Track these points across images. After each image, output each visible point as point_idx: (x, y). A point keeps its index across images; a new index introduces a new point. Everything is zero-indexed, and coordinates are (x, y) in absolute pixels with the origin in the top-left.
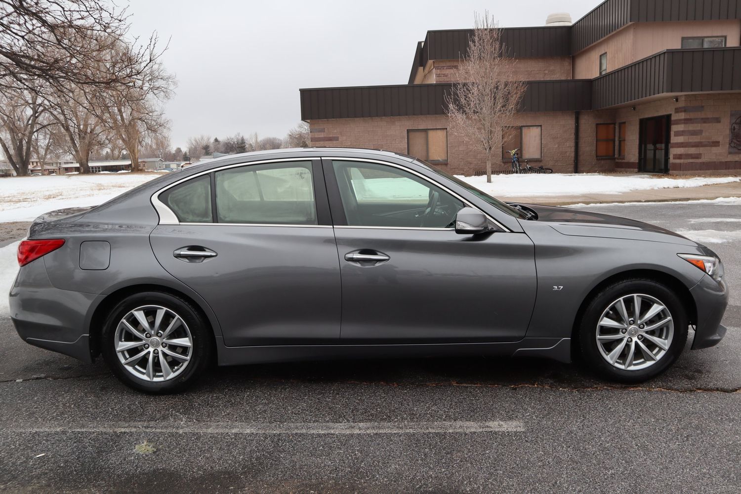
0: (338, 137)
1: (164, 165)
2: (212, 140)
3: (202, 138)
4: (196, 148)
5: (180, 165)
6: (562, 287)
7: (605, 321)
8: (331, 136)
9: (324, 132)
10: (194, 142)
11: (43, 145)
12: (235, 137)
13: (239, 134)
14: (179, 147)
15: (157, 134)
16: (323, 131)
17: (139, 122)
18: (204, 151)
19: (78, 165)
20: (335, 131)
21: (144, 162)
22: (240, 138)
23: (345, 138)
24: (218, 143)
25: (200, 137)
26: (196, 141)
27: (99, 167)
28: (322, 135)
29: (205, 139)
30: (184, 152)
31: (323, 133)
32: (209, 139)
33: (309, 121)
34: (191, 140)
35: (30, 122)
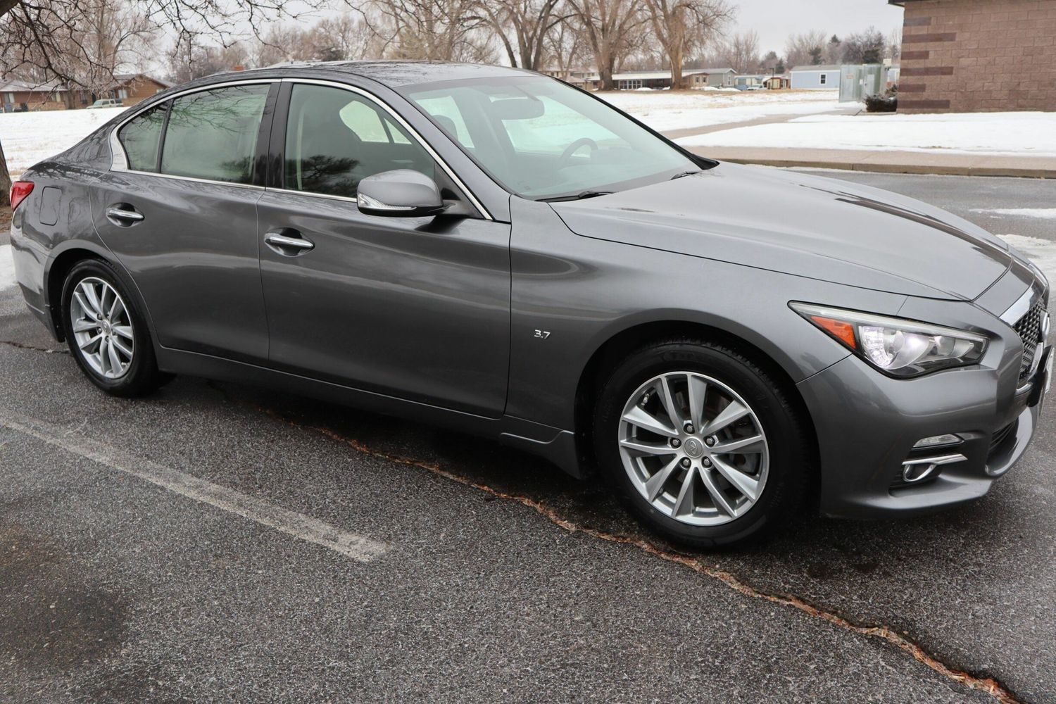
0: (955, 34)
1: (737, 80)
2: (828, 39)
3: (812, 36)
4: (799, 52)
5: (761, 79)
6: (549, 333)
7: (634, 415)
8: (942, 31)
9: (929, 24)
10: (797, 43)
11: (568, 47)
12: (866, 33)
13: (872, 29)
14: (773, 51)
15: (712, 30)
16: (926, 22)
17: (688, 10)
18: (811, 58)
19: (597, 78)
20: (951, 23)
21: (704, 74)
22: (873, 35)
23: (967, 35)
24: (836, 44)
25: (808, 34)
26: (800, 40)
27: (639, 81)
28: (924, 31)
29: (817, 37)
30: (779, 59)
31: (926, 27)
32: (822, 37)
33: (903, 4)
34: (792, 39)
35: (543, 15)
